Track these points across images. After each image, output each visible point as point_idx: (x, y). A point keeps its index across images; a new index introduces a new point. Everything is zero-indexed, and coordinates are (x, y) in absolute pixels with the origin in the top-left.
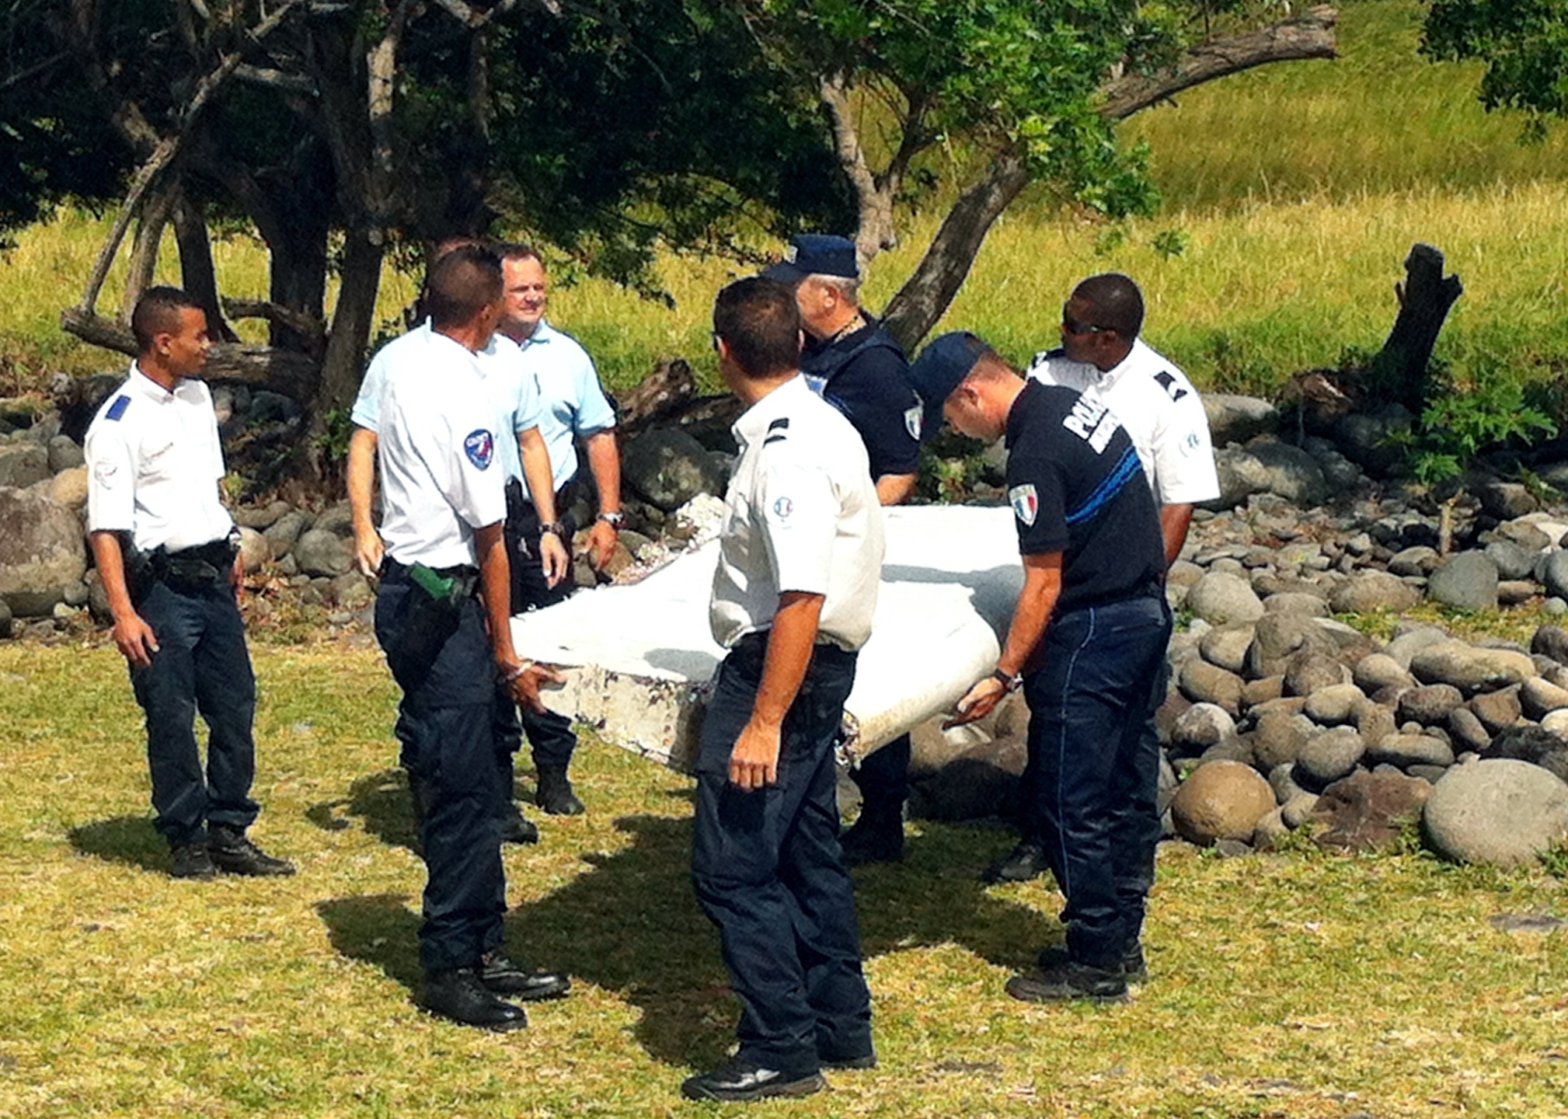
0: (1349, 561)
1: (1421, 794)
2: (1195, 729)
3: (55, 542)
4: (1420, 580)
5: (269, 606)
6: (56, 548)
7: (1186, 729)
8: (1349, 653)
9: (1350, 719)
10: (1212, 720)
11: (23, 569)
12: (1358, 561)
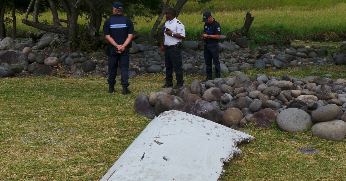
0: (240, 61)
1: (276, 114)
2: (225, 99)
3: (22, 60)
4: (253, 64)
5: (59, 71)
6: (23, 61)
7: (223, 99)
8: (255, 82)
9: (257, 97)
10: (228, 97)
11: (16, 64)
12: (242, 61)
